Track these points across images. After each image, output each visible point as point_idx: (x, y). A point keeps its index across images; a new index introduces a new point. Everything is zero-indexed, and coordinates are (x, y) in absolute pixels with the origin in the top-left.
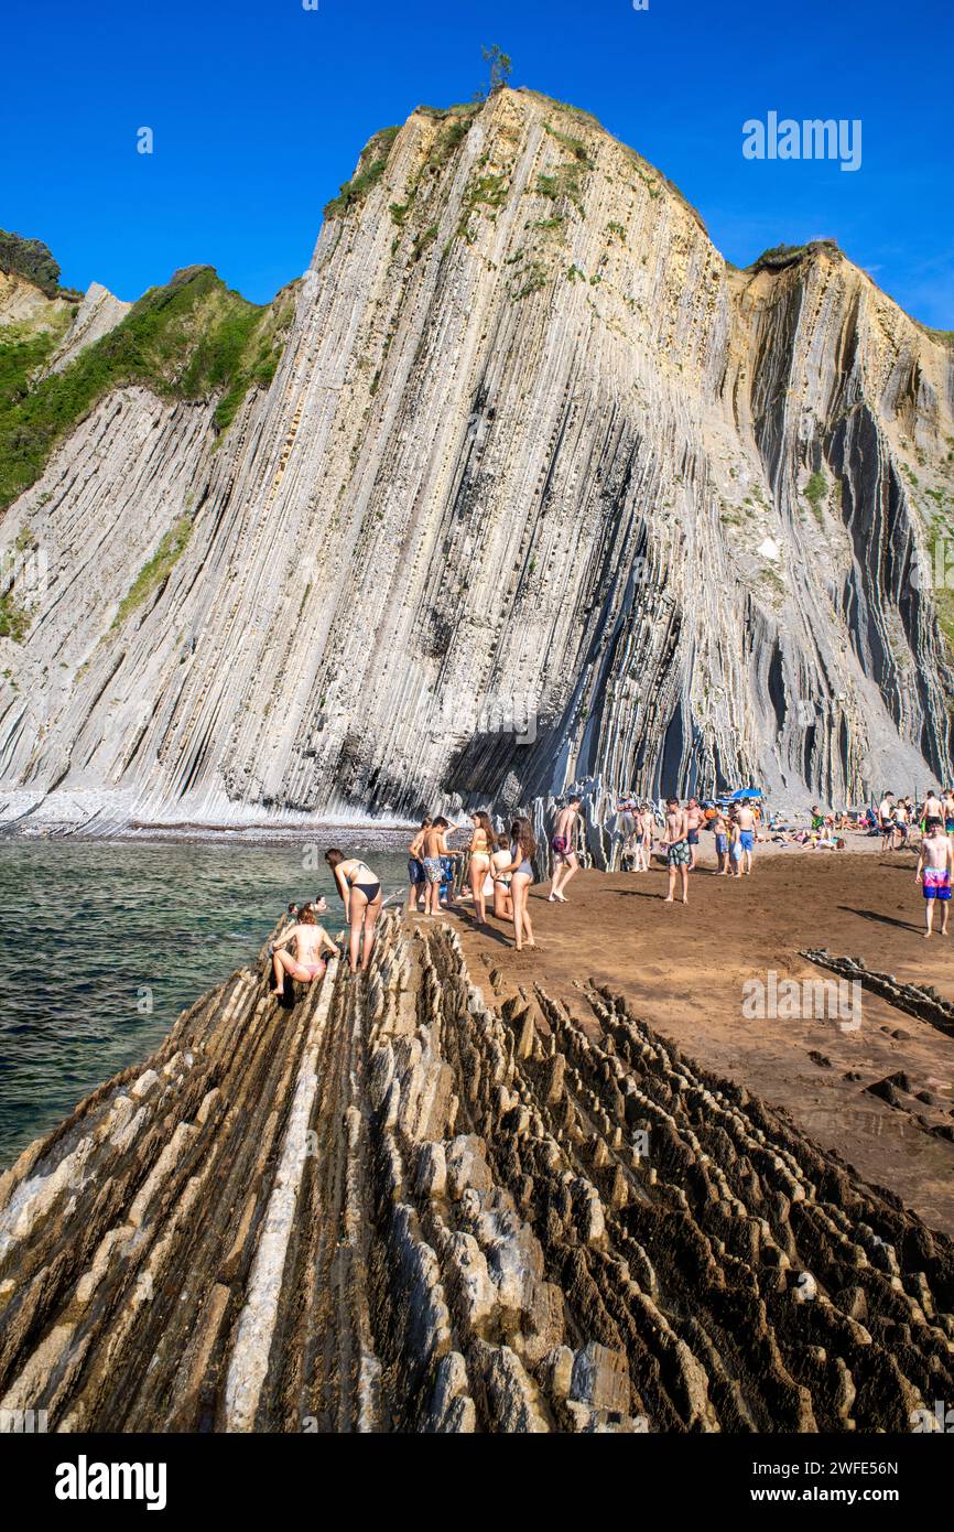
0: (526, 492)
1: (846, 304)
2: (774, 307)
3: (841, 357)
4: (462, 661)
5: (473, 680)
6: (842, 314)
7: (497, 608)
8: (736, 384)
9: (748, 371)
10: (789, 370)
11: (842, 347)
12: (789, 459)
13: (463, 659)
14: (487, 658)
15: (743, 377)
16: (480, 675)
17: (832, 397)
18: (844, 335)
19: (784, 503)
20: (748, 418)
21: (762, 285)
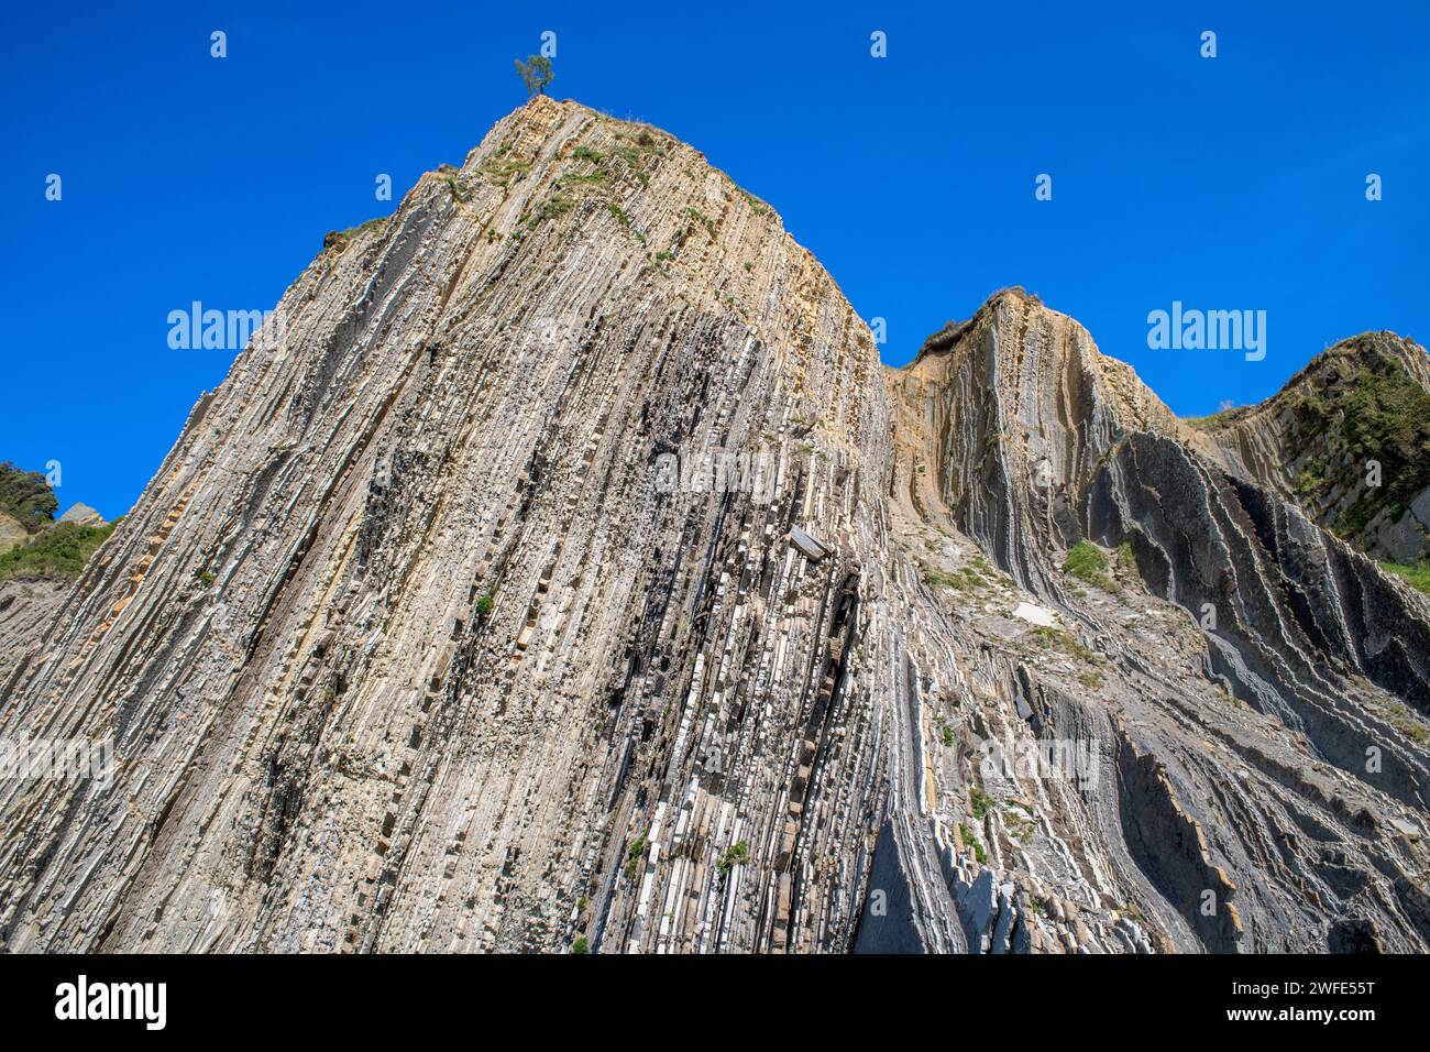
0: (498, 489)
1: (1058, 352)
2: (952, 384)
3: (1068, 412)
4: (308, 869)
5: (333, 920)
6: (1055, 365)
7: (402, 726)
8: (913, 479)
9: (930, 466)
10: (995, 416)
11: (1067, 402)
12: (1026, 527)
13: (313, 862)
14: (373, 858)
15: (921, 470)
16: (351, 906)
17: (1070, 455)
18: (1065, 390)
19: (1034, 578)
20: (939, 509)
21: (929, 370)
